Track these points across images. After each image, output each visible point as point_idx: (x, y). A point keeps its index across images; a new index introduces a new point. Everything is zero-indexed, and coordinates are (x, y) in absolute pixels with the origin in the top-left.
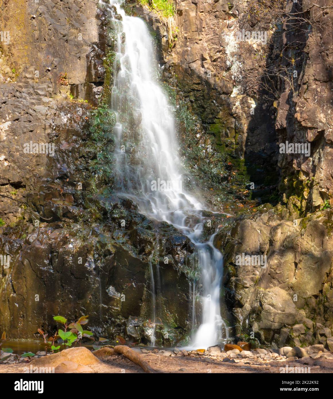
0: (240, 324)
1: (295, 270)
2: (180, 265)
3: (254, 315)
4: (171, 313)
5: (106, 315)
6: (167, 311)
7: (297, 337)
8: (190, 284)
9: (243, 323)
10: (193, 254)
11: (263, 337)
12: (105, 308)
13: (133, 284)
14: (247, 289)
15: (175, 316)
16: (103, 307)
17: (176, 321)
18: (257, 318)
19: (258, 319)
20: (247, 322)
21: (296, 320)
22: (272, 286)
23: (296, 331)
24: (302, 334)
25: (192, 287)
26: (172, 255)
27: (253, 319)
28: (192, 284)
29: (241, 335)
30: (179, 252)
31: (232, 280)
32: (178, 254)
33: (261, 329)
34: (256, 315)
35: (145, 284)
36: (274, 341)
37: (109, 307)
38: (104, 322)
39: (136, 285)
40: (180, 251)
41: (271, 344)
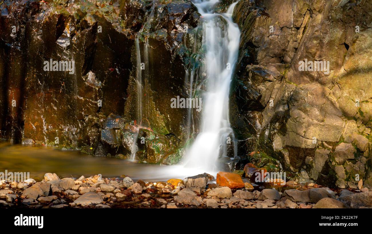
0: (256, 136)
1: (345, 56)
2: (176, 43)
3: (277, 124)
4: (161, 113)
5: (82, 111)
6: (156, 110)
7: (340, 164)
8: (187, 72)
9: (260, 135)
10: (196, 29)
11: (288, 160)
12: (81, 100)
13: (117, 69)
14: (270, 83)
15: (167, 118)
16: (78, 99)
17: (167, 125)
18: (280, 129)
19: (283, 131)
20: (267, 133)
21: (342, 137)
22: (308, 79)
23: (339, 155)
24: (350, 160)
25: (189, 77)
26: (168, 30)
27: (275, 131)
28: (190, 72)
29: (257, 153)
30: (177, 26)
31: (248, 68)
32: (176, 28)
33: (286, 147)
34: (280, 125)
35: (131, 70)
36: (305, 167)
37: (86, 100)
38: (80, 120)
39: (119, 70)
40: (180, 24)
41: (299, 172)
